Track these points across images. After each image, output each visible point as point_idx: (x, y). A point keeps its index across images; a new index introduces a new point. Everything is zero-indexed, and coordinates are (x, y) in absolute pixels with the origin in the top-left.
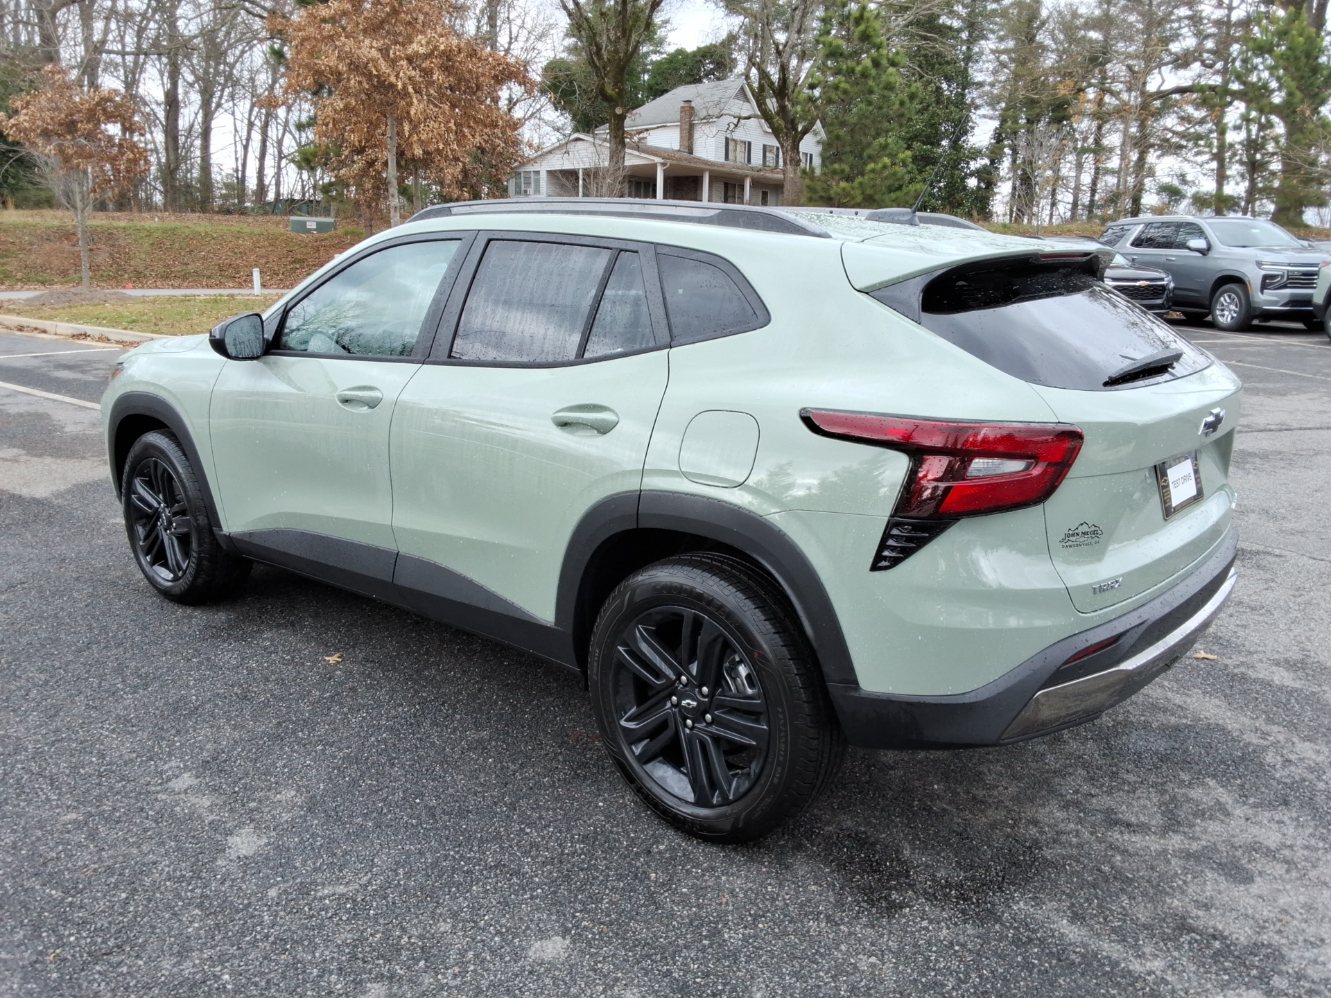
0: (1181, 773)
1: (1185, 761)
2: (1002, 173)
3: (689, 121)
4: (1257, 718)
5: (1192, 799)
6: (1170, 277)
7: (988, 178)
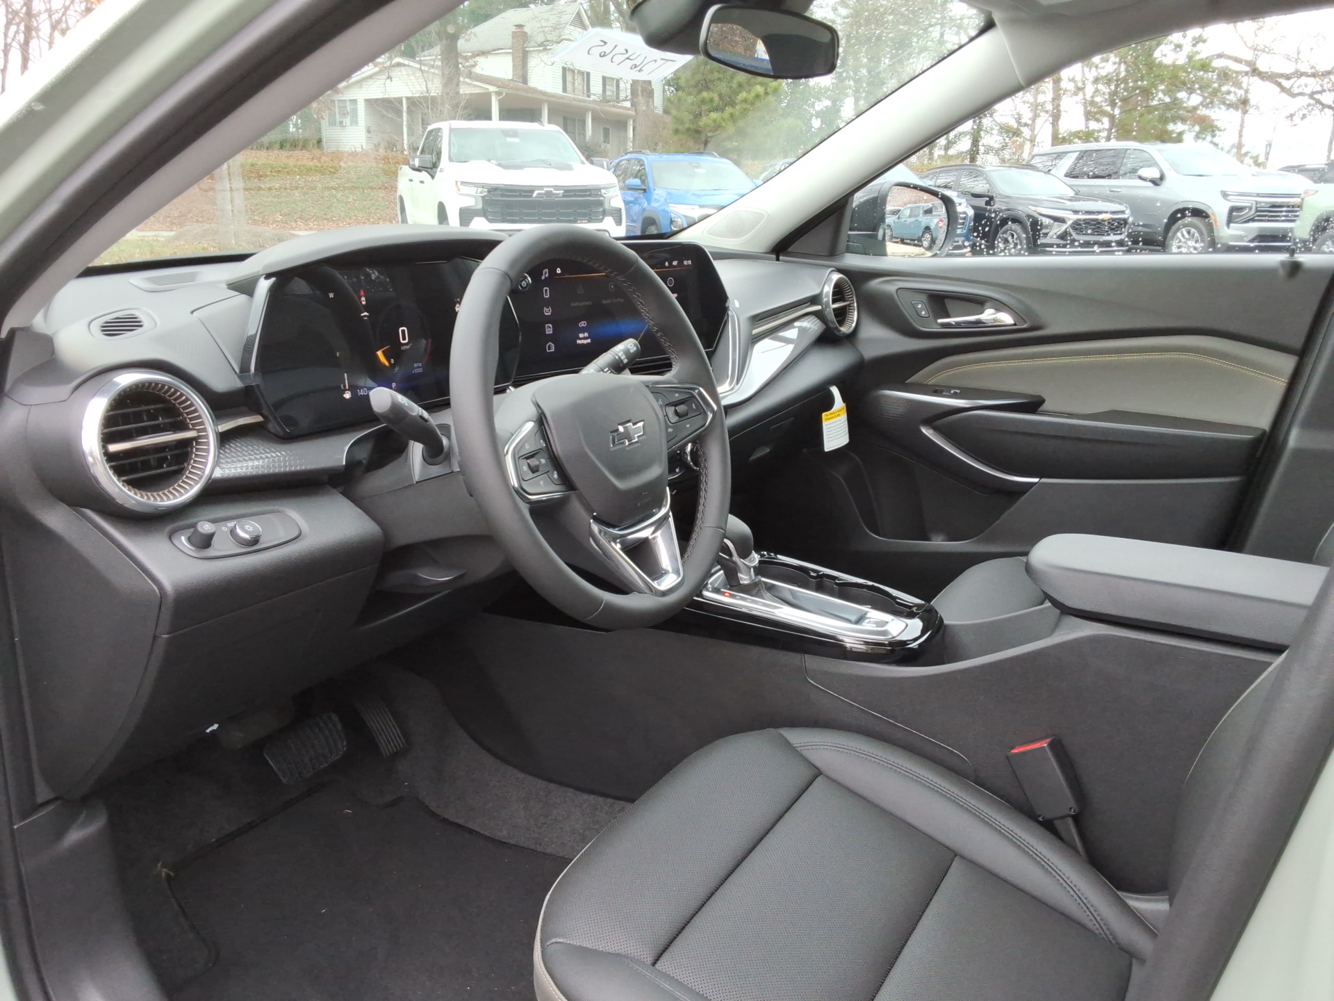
3: (522, 47)
6: (1129, 210)
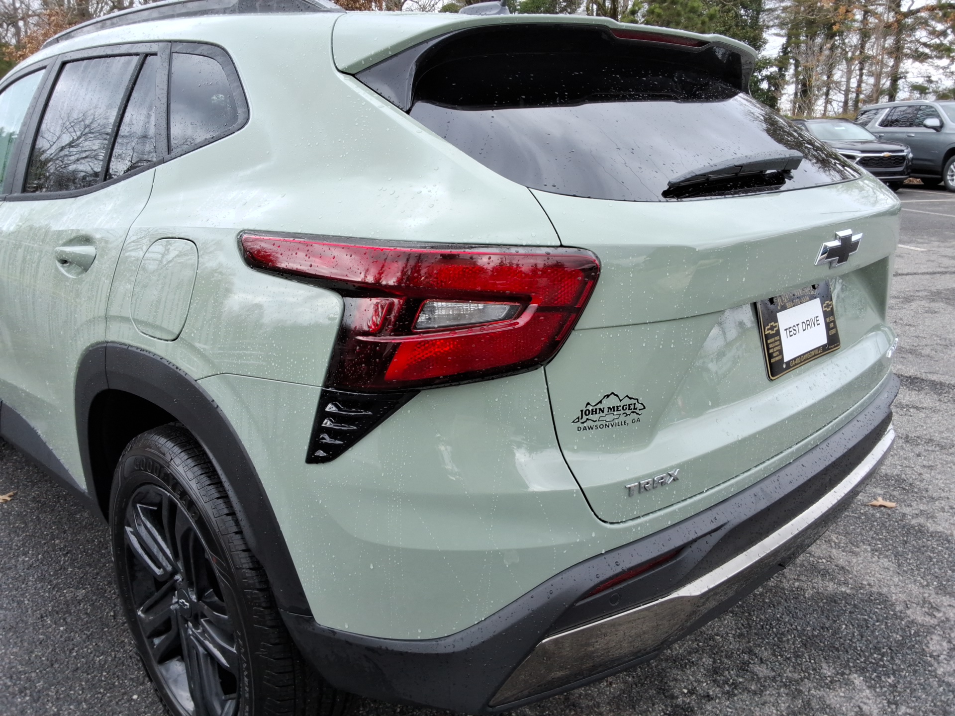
0: (824, 665)
1: (832, 647)
2: (787, 78)
4: (928, 585)
5: (828, 706)
6: (909, 149)
7: (776, 82)
